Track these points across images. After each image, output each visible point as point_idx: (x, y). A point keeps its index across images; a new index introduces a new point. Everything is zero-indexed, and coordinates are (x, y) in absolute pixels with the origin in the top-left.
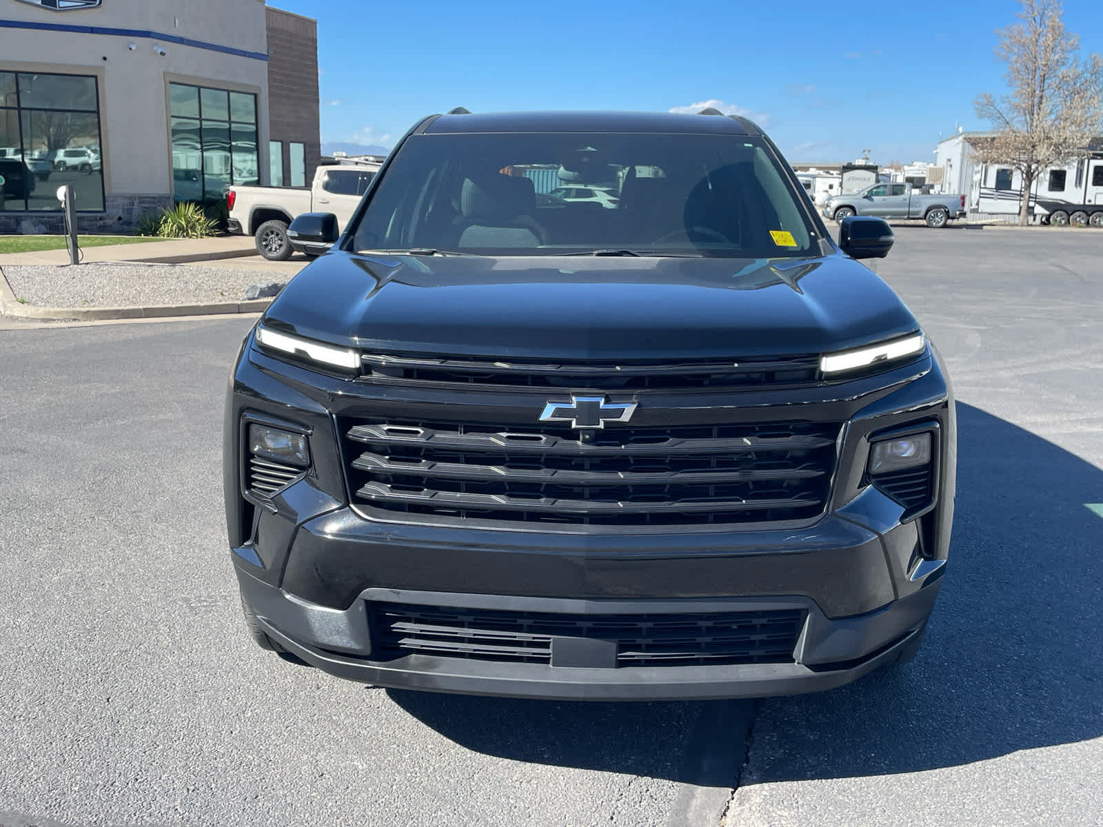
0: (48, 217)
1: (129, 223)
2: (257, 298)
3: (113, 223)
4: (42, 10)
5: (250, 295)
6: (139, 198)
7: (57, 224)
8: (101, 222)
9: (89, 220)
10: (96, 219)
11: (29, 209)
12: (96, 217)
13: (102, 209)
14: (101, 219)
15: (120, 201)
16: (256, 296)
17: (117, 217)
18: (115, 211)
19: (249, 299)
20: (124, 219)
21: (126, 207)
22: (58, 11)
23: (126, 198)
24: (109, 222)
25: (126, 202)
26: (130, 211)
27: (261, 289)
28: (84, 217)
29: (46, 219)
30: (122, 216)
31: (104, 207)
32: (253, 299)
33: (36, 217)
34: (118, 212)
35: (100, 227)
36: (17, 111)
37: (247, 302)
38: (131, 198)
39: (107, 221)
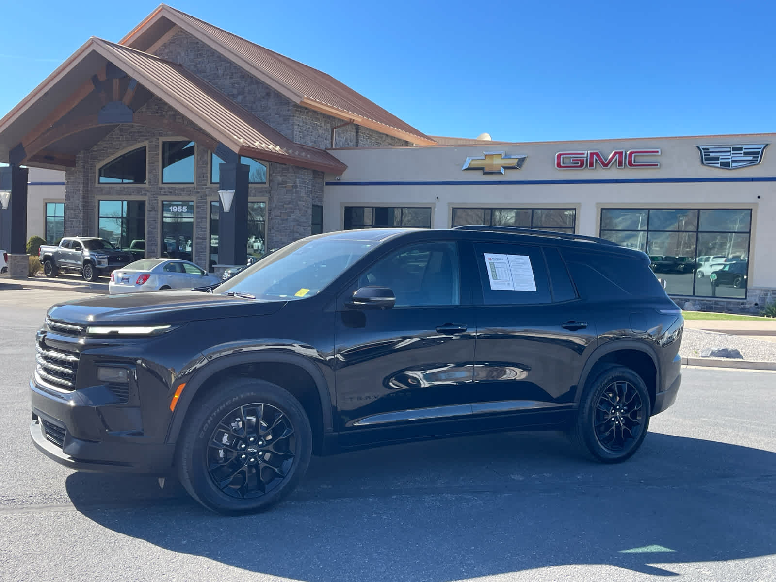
0: (707, 301)
1: (762, 308)
2: (708, 357)
3: (751, 307)
4: (721, 170)
5: (704, 354)
6: (773, 290)
7: (712, 305)
8: (742, 306)
9: (734, 303)
10: (738, 303)
11: (696, 295)
12: (739, 302)
13: (744, 297)
14: (742, 304)
15: (758, 292)
16: (708, 355)
17: (754, 303)
18: (753, 299)
19: (702, 357)
20: (759, 305)
21: (761, 296)
22: (730, 169)
23: (762, 290)
24: (748, 306)
25: (763, 293)
26: (763, 299)
27: (713, 351)
28: (730, 302)
29: (706, 302)
30: (758, 303)
31: (746, 296)
32: (706, 357)
33: (699, 300)
34: (755, 300)
35: (742, 309)
36: (696, 234)
37: (701, 358)
38: (766, 291)
39: (747, 305)
